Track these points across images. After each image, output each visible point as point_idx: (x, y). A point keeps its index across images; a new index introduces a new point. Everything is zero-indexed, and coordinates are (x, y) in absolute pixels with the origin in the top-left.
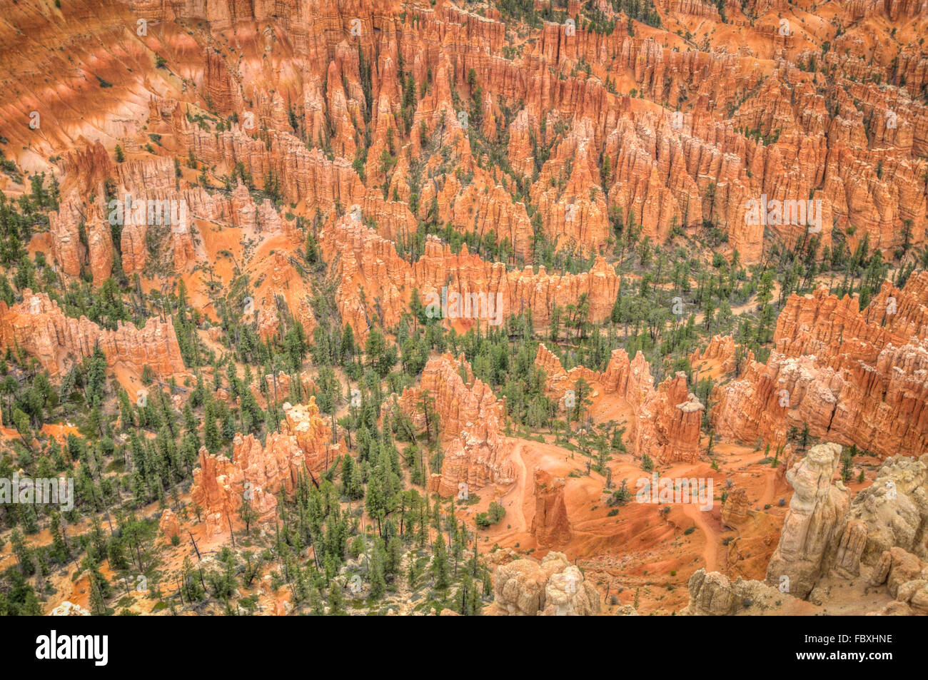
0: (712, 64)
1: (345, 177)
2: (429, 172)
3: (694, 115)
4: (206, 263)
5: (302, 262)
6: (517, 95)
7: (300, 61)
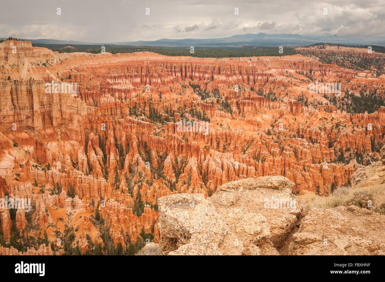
0: (234, 135)
1: (103, 186)
2: (135, 182)
3: (233, 154)
4: (53, 223)
5: (94, 220)
6: (164, 150)
7: (73, 141)
